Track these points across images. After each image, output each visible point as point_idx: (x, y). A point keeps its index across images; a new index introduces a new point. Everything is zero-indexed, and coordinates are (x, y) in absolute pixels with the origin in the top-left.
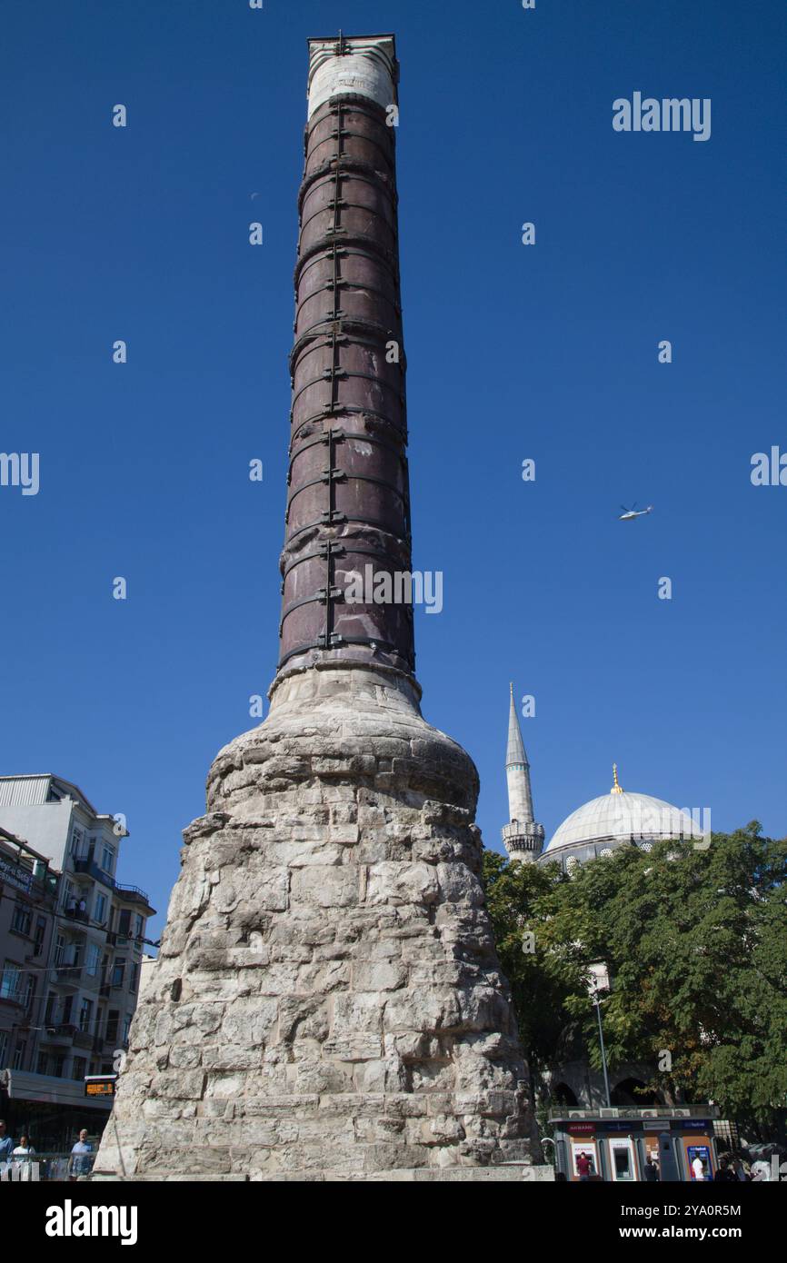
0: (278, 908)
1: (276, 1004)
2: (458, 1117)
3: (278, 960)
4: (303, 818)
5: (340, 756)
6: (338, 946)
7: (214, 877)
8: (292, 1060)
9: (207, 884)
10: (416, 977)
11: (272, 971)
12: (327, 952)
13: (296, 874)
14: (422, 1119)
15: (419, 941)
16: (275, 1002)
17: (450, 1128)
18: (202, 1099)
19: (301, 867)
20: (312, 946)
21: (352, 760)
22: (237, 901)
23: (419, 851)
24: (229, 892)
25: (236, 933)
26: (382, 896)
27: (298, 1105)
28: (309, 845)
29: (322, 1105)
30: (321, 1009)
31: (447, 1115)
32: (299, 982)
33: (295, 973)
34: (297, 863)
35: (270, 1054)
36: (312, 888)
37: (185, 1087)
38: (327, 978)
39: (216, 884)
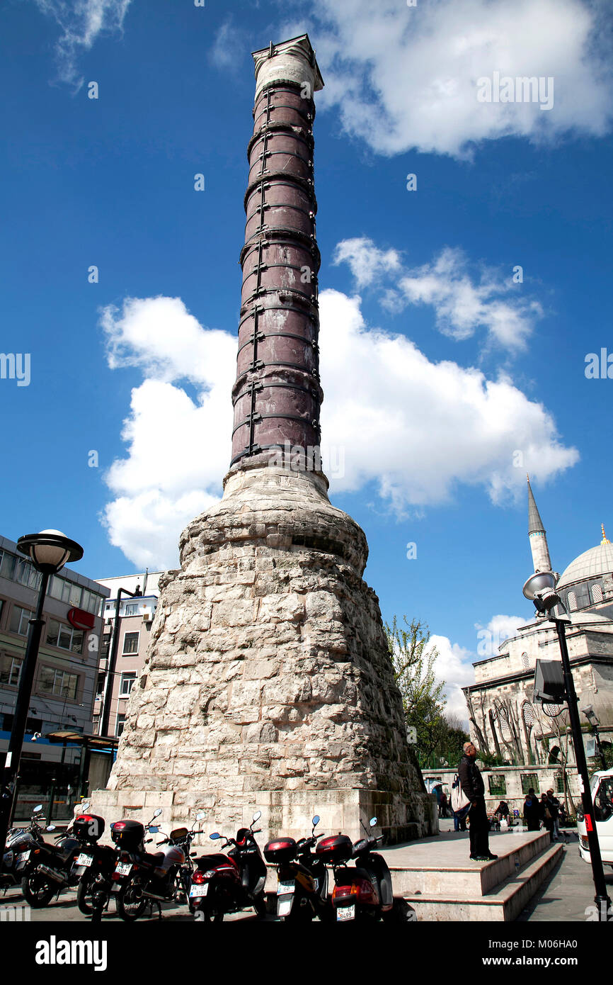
0: (203, 628)
1: (198, 689)
2: (306, 759)
3: (202, 661)
4: (221, 569)
5: (241, 526)
6: (238, 652)
7: (167, 611)
8: (206, 724)
9: (163, 616)
10: (286, 668)
11: (197, 668)
12: (230, 655)
13: (216, 606)
14: (282, 760)
15: (287, 646)
16: (198, 687)
17: (300, 765)
18: (154, 746)
19: (219, 602)
20: (222, 652)
21: (250, 528)
22: (179, 626)
23: (293, 586)
24: (175, 621)
25: (178, 645)
26: (267, 617)
27: (207, 751)
28: (224, 587)
29: (221, 751)
30: (224, 692)
31: (298, 757)
32: (212, 674)
33: (210, 669)
34: (217, 599)
35: (194, 720)
36: (224, 615)
37: (144, 740)
38: (230, 673)
39: (168, 616)
